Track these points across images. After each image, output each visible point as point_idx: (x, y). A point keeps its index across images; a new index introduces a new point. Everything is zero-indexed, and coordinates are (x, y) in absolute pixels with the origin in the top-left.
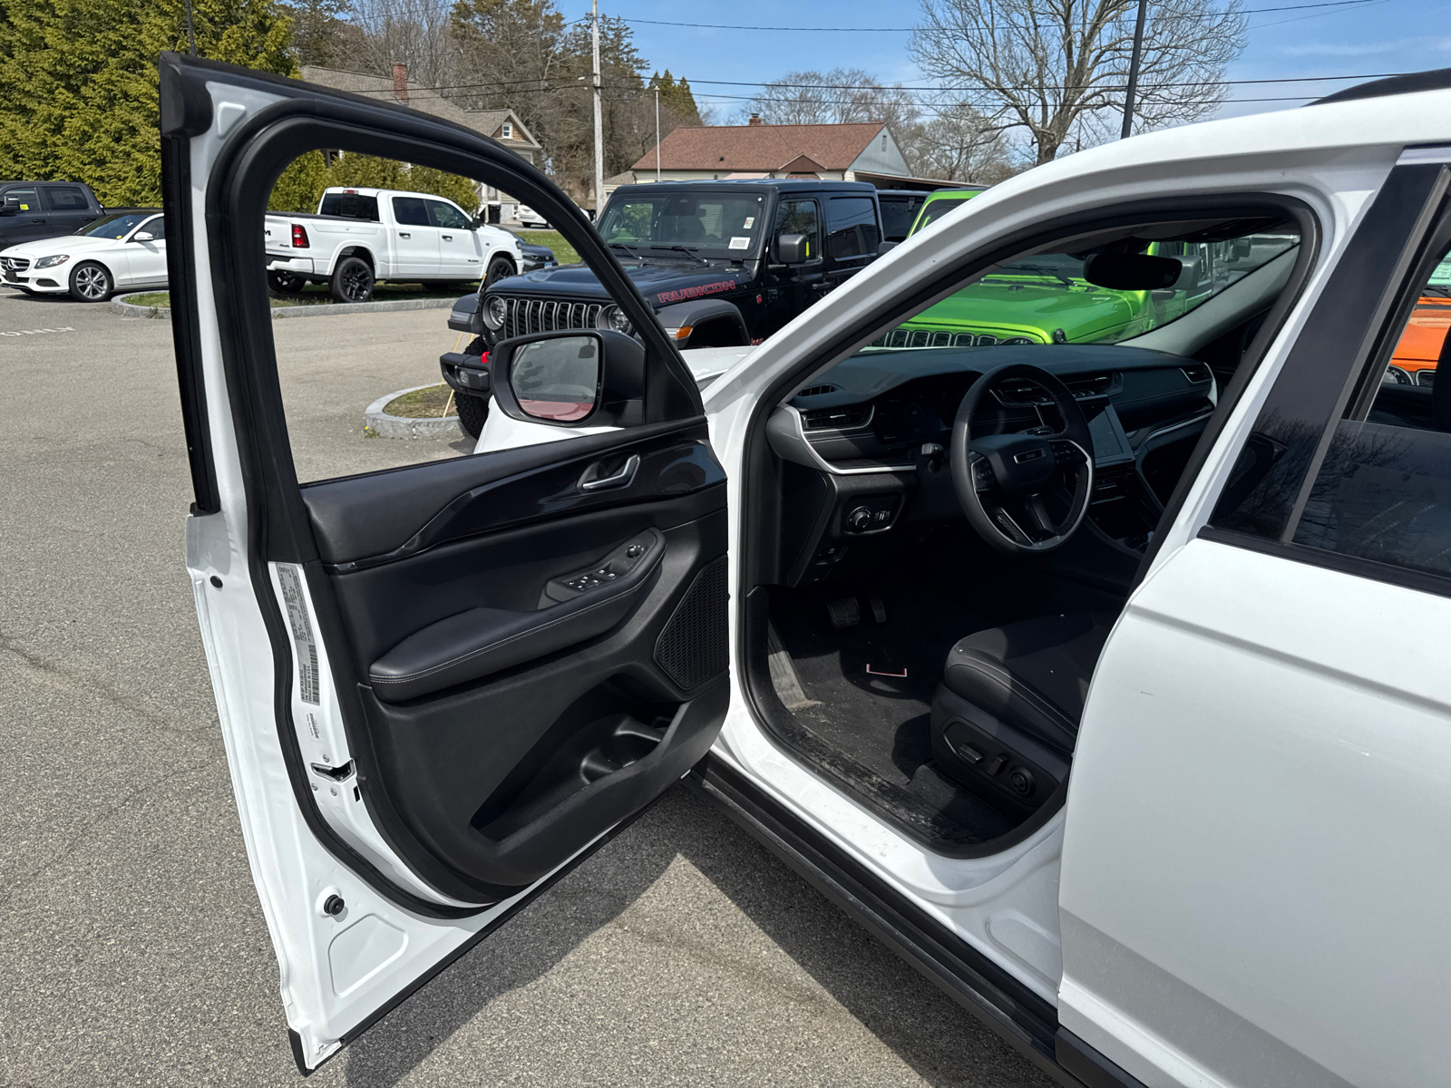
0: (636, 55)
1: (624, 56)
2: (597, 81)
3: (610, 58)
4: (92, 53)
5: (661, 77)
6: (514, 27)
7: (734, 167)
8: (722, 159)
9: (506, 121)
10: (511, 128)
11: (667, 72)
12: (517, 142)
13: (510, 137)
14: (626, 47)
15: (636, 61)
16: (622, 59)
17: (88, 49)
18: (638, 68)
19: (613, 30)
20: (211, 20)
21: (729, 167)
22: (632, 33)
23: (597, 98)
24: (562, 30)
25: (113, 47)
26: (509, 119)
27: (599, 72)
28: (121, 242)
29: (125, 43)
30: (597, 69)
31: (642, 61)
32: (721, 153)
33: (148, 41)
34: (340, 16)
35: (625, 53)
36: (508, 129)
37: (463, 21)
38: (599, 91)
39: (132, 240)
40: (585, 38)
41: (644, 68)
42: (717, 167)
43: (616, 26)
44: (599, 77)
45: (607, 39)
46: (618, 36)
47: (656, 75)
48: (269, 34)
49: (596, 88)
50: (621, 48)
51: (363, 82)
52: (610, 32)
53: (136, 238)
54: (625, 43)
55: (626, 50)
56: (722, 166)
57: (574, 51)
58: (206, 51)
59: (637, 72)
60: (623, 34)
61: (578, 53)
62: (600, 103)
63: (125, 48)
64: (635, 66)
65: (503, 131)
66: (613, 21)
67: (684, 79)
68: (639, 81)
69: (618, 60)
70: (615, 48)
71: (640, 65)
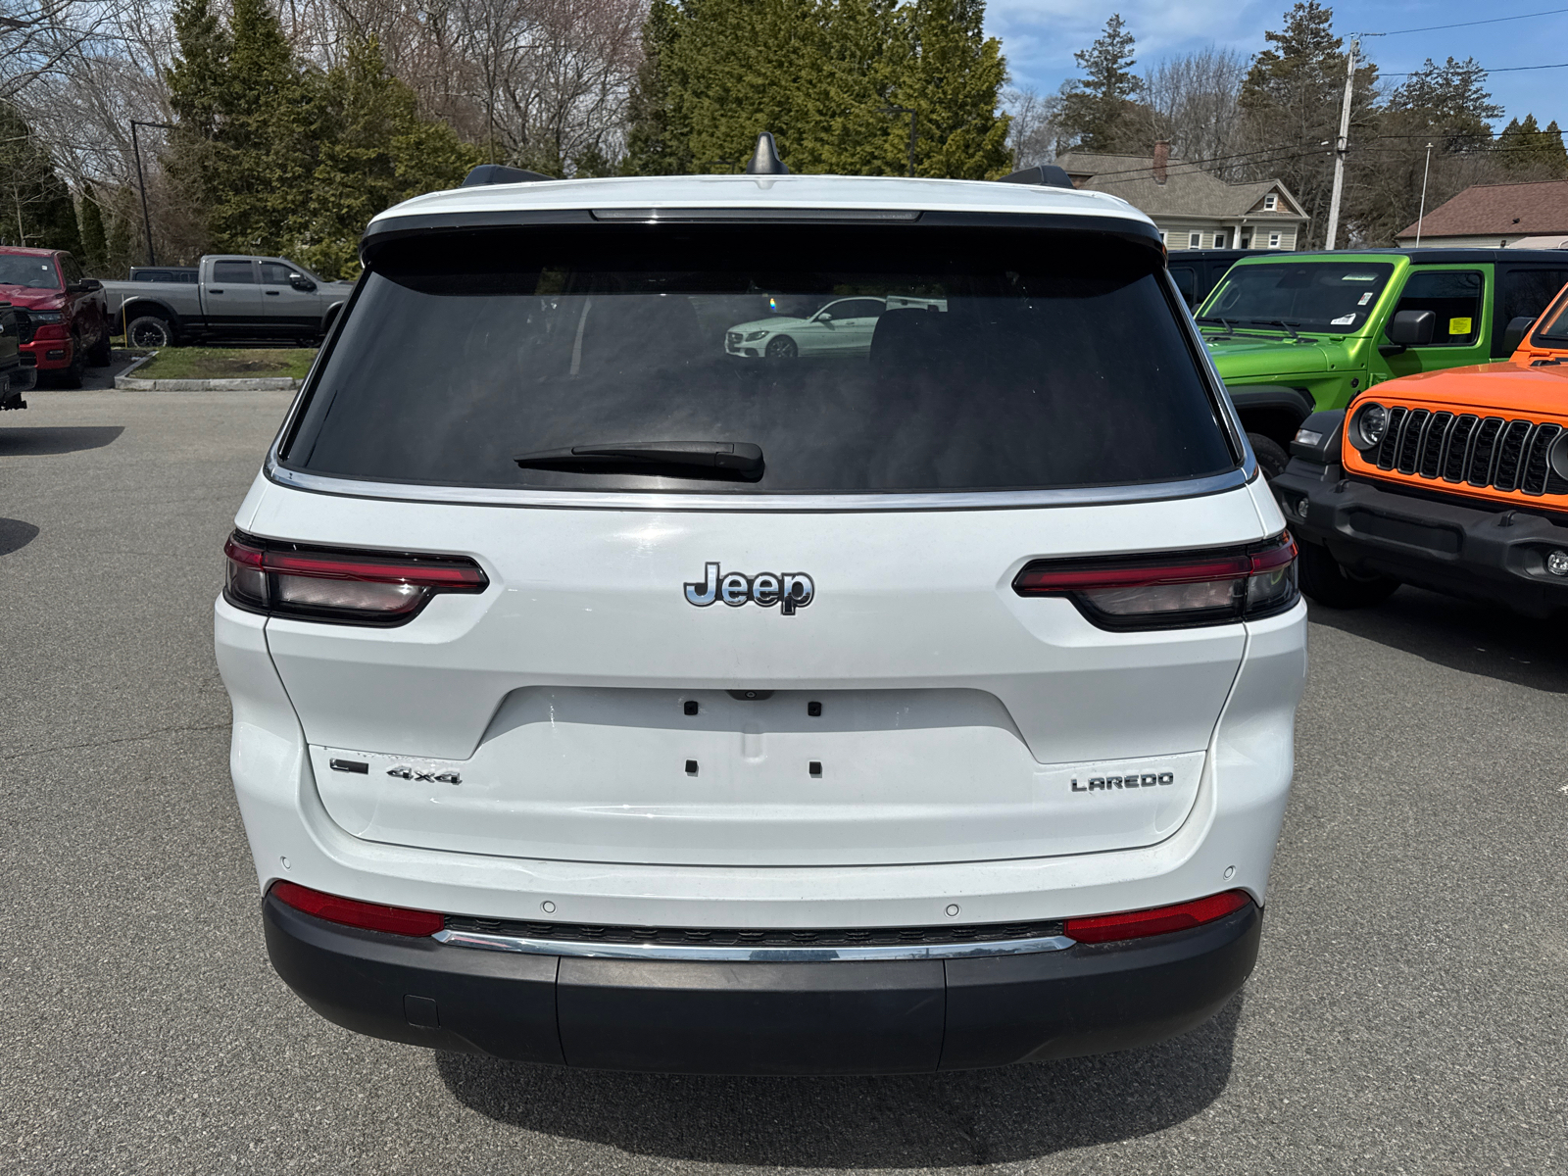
0: (1486, 101)
1: (1471, 104)
2: (1342, 145)
3: (1450, 108)
4: (851, 164)
5: (1521, 124)
6: (1315, 89)
7: (1529, 231)
8: (1516, 221)
9: (1270, 192)
10: (1276, 199)
11: (1530, 117)
12: (1281, 214)
13: (1274, 209)
14: (1475, 92)
15: (1487, 109)
16: (1468, 108)
17: (850, 160)
18: (1488, 117)
19: (1459, 74)
20: (938, 127)
21: (1524, 231)
22: (1486, 75)
23: (1339, 163)
24: (1371, 83)
25: (868, 158)
26: (1276, 190)
27: (1346, 136)
28: (807, 322)
29: (876, 154)
30: (1344, 132)
31: (1494, 108)
32: (1518, 214)
33: (890, 148)
34: (1132, 97)
35: (1472, 100)
36: (1272, 200)
37: (1257, 88)
38: (1344, 155)
39: (816, 320)
40: (1422, 87)
41: (1496, 116)
42: (1508, 231)
43: (1465, 70)
44: (1345, 140)
45: (1450, 86)
46: (1466, 81)
47: (1515, 120)
48: (988, 134)
49: (1340, 152)
50: (1467, 95)
51: (1123, 162)
52: (1455, 78)
53: (820, 318)
54: (1473, 88)
55: (1475, 96)
56: (1515, 229)
57: (1405, 104)
58: (932, 154)
59: (1485, 121)
60: (1473, 78)
61: (1409, 106)
62: (1342, 168)
63: (875, 158)
64: (1484, 114)
65: (1266, 203)
66: (1461, 65)
67: (1554, 123)
68: (1486, 132)
69: (1461, 109)
70: (1461, 93)
71: (1492, 112)
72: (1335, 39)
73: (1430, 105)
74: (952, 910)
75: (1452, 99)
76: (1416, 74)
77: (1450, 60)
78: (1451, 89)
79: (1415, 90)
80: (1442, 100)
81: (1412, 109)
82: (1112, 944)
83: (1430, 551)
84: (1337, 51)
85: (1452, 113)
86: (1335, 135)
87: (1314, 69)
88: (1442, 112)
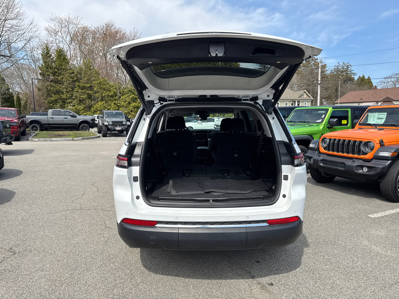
0: (353, 72)
1: (349, 72)
2: (319, 82)
3: (345, 73)
5: (361, 77)
6: (312, 69)
7: (365, 101)
8: (361, 99)
9: (304, 93)
10: (305, 94)
11: (363, 75)
12: (306, 98)
13: (305, 97)
14: (350, 70)
15: (353, 73)
16: (349, 73)
18: (353, 75)
19: (346, 66)
21: (363, 101)
22: (352, 66)
23: (319, 86)
24: (325, 68)
26: (305, 92)
27: (320, 80)
28: (196, 123)
30: (319, 79)
31: (355, 73)
32: (362, 98)
36: (304, 95)
38: (320, 84)
40: (337, 69)
41: (355, 75)
42: (360, 101)
43: (347, 65)
44: (320, 81)
46: (348, 67)
47: (360, 76)
49: (319, 84)
50: (348, 70)
52: (345, 67)
53: (199, 122)
54: (349, 69)
56: (361, 101)
57: (334, 73)
59: (353, 76)
61: (335, 73)
62: (320, 88)
64: (352, 75)
65: (303, 95)
66: (346, 64)
67: (369, 77)
68: (353, 79)
69: (347, 74)
70: (346, 71)
71: (354, 74)
72: (316, 58)
73: (340, 73)
74: (247, 218)
75: (345, 71)
76: (336, 66)
77: (344, 63)
78: (344, 69)
79: (336, 69)
80: (342, 72)
81: (335, 74)
82: (276, 225)
83: (339, 168)
84: (317, 61)
85: (345, 74)
86: (318, 81)
87: (312, 65)
88: (343, 74)
